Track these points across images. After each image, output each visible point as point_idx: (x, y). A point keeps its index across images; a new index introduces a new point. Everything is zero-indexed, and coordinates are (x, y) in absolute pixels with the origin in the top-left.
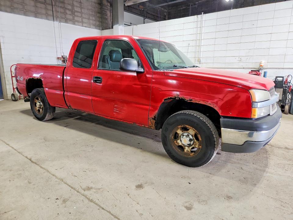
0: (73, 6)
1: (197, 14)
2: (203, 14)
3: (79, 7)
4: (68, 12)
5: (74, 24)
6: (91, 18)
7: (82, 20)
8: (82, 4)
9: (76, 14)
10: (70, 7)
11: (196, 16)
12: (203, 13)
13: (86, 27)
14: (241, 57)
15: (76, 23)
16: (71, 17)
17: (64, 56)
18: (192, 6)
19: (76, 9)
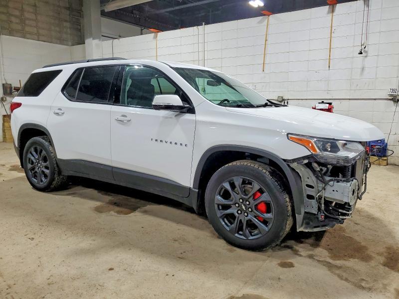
0: (22, 10)
1: (198, 25)
2: (205, 25)
3: (32, 12)
4: (13, 19)
5: (24, 37)
6: (53, 28)
7: (38, 31)
8: (38, 9)
9: (27, 22)
10: (17, 13)
11: (195, 28)
12: (204, 23)
13: (44, 41)
14: (255, 84)
15: (28, 36)
16: (19, 27)
17: (7, 84)
18: (212, 11)
19: (27, 15)
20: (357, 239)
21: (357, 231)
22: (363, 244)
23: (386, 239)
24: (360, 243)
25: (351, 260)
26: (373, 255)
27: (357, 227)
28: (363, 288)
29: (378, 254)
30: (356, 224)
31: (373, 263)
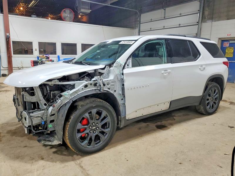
20: (18, 138)
21: (22, 142)
22: (14, 137)
23: (3, 145)
24: (16, 136)
25: (15, 129)
26: (6, 135)
27: (23, 144)
28: (5, 123)
29: (4, 136)
30: (26, 146)
31: (5, 131)
